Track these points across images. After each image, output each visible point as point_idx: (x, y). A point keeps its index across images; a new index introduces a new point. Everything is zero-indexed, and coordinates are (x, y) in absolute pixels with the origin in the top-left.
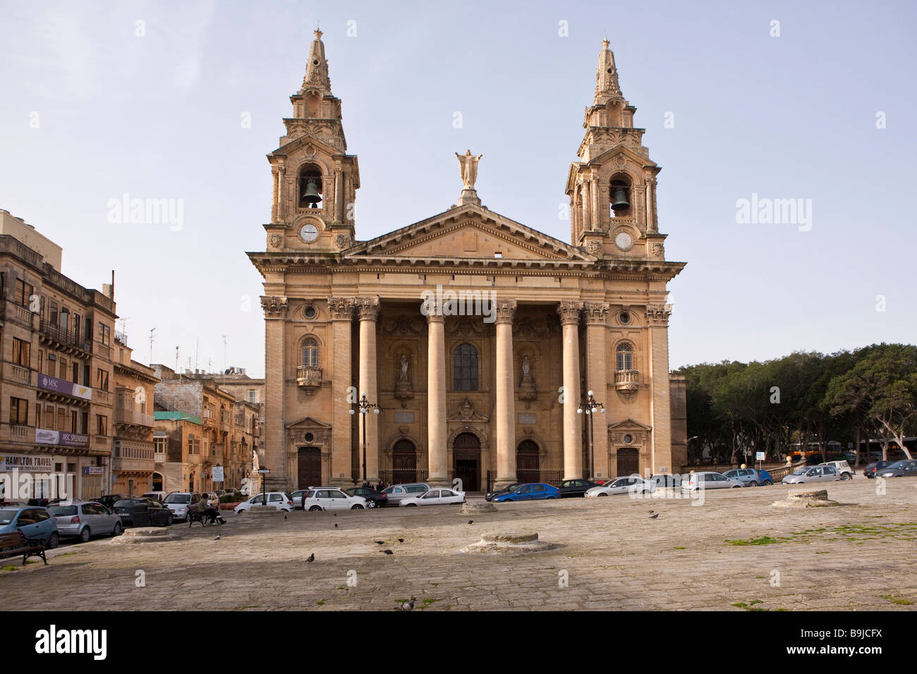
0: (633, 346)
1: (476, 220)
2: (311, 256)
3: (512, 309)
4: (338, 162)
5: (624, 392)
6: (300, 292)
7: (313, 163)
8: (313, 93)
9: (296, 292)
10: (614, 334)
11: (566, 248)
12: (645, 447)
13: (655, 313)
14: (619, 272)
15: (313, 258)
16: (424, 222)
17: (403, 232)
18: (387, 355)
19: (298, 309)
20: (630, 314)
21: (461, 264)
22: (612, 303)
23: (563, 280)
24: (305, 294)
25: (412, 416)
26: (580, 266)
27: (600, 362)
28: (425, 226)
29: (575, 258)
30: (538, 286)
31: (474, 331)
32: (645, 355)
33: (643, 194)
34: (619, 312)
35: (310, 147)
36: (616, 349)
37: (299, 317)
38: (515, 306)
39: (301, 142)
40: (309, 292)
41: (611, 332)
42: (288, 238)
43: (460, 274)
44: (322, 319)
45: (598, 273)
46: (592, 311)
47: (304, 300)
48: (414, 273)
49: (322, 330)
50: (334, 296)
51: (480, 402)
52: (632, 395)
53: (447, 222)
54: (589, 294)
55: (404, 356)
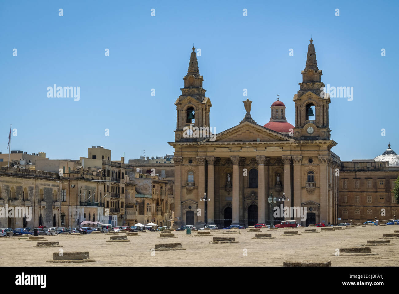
0: (314, 172)
9: (185, 155)
10: (306, 167)
12: (318, 212)
15: (190, 143)
16: (230, 129)
17: (222, 133)
18: (222, 174)
19: (186, 161)
20: (313, 159)
23: (283, 148)
24: (188, 155)
27: (298, 179)
30: (273, 151)
32: (318, 176)
33: (319, 110)
34: (308, 159)
36: (307, 174)
37: (187, 164)
39: (186, 99)
40: (190, 155)
41: (305, 167)
42: (182, 135)
44: (195, 164)
45: (297, 145)
46: (295, 159)
47: (188, 157)
49: (195, 168)
50: (198, 156)
52: (313, 192)
53: (238, 128)
54: (294, 153)
55: (229, 174)
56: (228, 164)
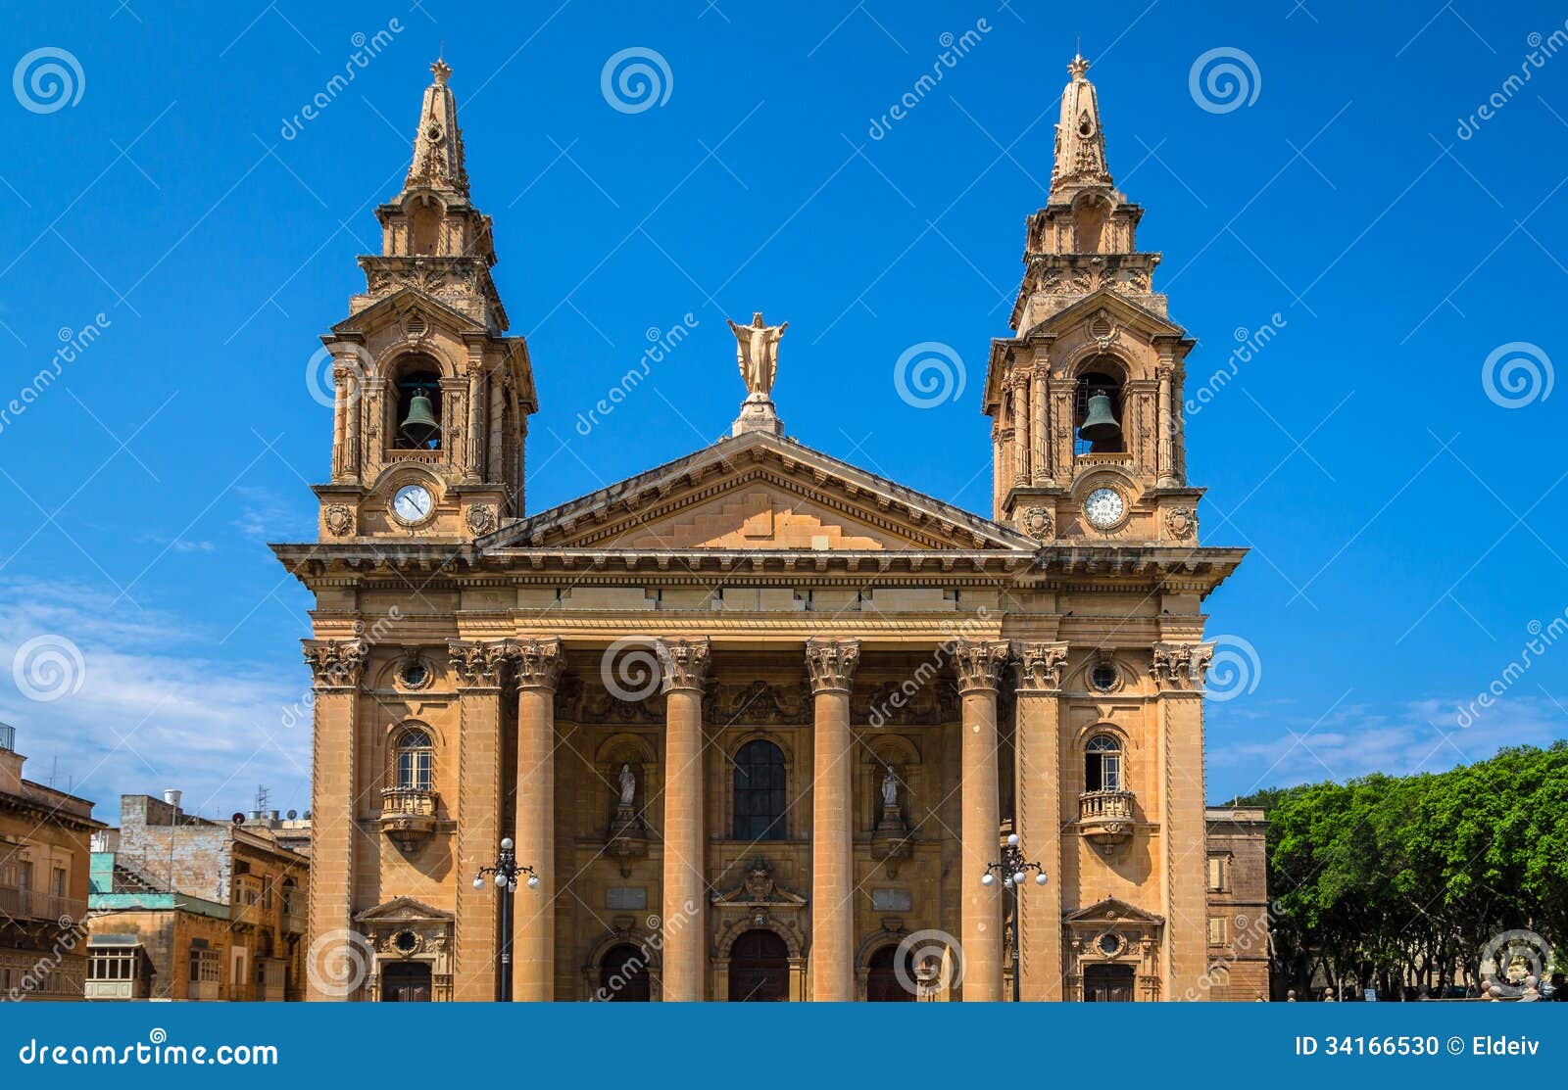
0: (1122, 737)
1: (770, 469)
2: (412, 552)
3: (848, 660)
4: (476, 348)
5: (1101, 840)
7: (421, 353)
8: (425, 201)
10: (1082, 711)
11: (970, 522)
12: (1149, 962)
13: (1172, 664)
14: (1091, 575)
15: (415, 555)
16: (656, 473)
17: (610, 497)
18: (590, 769)
19: (389, 667)
20: (1118, 668)
21: (735, 562)
22: (1074, 644)
23: (963, 595)
24: (401, 634)
25: (642, 895)
26: (1001, 565)
27: (1045, 776)
29: (988, 545)
30: (905, 610)
31: (779, 712)
32: (1150, 758)
33: (1151, 401)
34: (1090, 664)
35: (416, 317)
36: (1084, 743)
37: (391, 683)
38: (853, 653)
39: (393, 306)
40: (409, 630)
41: (1072, 708)
42: (366, 515)
43: (736, 586)
44: (440, 688)
45: (1042, 577)
46: (1027, 663)
47: (400, 647)
48: (636, 585)
49: (441, 712)
50: (462, 639)
51: (789, 864)
52: (1119, 848)
54: (1023, 625)
55: (627, 768)
56: (621, 716)
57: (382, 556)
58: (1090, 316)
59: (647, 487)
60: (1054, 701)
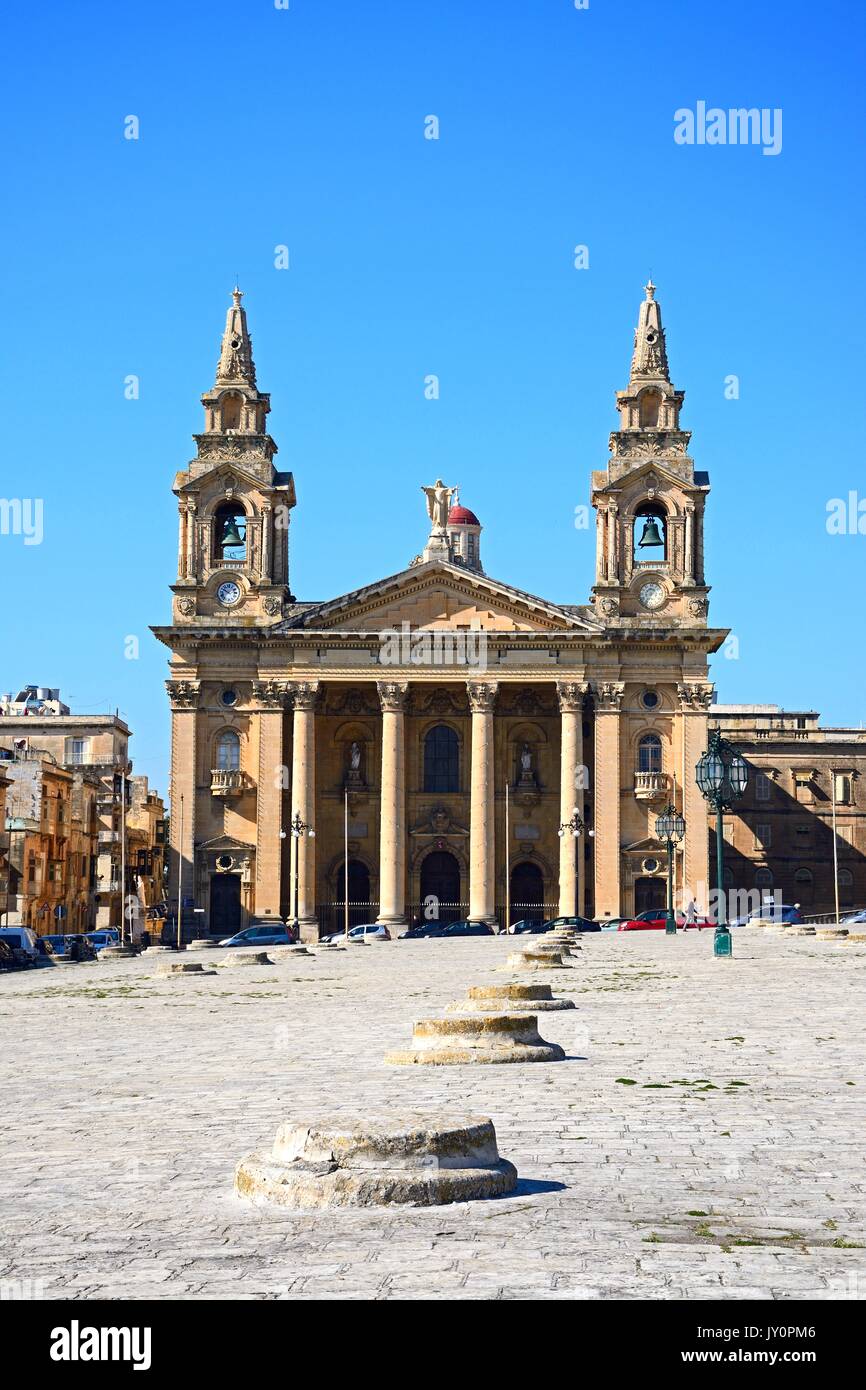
0: (662, 737)
3: (492, 693)
4: (267, 498)
6: (217, 672)
7: (234, 501)
9: (213, 672)
10: (636, 721)
13: (688, 695)
14: (637, 642)
16: (378, 585)
17: (350, 599)
19: (214, 694)
20: (659, 695)
22: (630, 683)
23: (562, 654)
24: (222, 675)
26: (583, 638)
27: (611, 762)
28: (379, 590)
30: (526, 663)
33: (682, 528)
34: (642, 692)
35: (231, 480)
36: (637, 741)
37: (215, 704)
38: (495, 689)
39: (217, 473)
40: (227, 673)
41: (630, 719)
42: (202, 602)
44: (246, 707)
45: (610, 643)
46: (600, 695)
47: (221, 682)
48: (365, 648)
49: (244, 721)
50: (261, 679)
53: (407, 583)
54: (598, 671)
55: (355, 745)
57: (215, 633)
58: (644, 475)
59: (372, 592)
60: (617, 717)
